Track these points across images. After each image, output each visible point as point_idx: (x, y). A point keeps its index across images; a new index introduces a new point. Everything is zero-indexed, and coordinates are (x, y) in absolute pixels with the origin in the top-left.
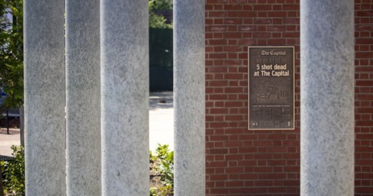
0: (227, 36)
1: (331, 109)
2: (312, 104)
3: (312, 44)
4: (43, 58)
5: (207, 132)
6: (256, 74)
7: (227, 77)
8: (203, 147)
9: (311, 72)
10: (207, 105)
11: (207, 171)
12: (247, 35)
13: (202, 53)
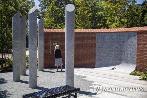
0: (47, 38)
1: (71, 51)
2: (67, 50)
3: (67, 40)
4: (16, 42)
5: (44, 54)
6: (52, 45)
7: (47, 45)
8: (43, 57)
9: (67, 45)
10: (44, 50)
11: (44, 61)
12: (50, 38)
13: (43, 41)
